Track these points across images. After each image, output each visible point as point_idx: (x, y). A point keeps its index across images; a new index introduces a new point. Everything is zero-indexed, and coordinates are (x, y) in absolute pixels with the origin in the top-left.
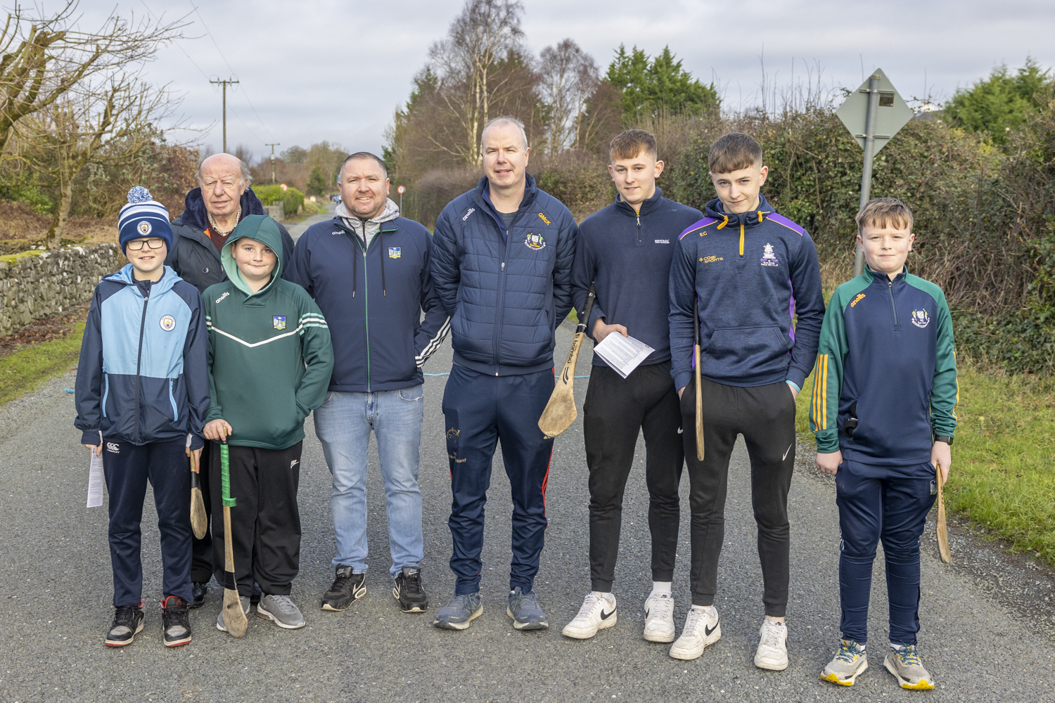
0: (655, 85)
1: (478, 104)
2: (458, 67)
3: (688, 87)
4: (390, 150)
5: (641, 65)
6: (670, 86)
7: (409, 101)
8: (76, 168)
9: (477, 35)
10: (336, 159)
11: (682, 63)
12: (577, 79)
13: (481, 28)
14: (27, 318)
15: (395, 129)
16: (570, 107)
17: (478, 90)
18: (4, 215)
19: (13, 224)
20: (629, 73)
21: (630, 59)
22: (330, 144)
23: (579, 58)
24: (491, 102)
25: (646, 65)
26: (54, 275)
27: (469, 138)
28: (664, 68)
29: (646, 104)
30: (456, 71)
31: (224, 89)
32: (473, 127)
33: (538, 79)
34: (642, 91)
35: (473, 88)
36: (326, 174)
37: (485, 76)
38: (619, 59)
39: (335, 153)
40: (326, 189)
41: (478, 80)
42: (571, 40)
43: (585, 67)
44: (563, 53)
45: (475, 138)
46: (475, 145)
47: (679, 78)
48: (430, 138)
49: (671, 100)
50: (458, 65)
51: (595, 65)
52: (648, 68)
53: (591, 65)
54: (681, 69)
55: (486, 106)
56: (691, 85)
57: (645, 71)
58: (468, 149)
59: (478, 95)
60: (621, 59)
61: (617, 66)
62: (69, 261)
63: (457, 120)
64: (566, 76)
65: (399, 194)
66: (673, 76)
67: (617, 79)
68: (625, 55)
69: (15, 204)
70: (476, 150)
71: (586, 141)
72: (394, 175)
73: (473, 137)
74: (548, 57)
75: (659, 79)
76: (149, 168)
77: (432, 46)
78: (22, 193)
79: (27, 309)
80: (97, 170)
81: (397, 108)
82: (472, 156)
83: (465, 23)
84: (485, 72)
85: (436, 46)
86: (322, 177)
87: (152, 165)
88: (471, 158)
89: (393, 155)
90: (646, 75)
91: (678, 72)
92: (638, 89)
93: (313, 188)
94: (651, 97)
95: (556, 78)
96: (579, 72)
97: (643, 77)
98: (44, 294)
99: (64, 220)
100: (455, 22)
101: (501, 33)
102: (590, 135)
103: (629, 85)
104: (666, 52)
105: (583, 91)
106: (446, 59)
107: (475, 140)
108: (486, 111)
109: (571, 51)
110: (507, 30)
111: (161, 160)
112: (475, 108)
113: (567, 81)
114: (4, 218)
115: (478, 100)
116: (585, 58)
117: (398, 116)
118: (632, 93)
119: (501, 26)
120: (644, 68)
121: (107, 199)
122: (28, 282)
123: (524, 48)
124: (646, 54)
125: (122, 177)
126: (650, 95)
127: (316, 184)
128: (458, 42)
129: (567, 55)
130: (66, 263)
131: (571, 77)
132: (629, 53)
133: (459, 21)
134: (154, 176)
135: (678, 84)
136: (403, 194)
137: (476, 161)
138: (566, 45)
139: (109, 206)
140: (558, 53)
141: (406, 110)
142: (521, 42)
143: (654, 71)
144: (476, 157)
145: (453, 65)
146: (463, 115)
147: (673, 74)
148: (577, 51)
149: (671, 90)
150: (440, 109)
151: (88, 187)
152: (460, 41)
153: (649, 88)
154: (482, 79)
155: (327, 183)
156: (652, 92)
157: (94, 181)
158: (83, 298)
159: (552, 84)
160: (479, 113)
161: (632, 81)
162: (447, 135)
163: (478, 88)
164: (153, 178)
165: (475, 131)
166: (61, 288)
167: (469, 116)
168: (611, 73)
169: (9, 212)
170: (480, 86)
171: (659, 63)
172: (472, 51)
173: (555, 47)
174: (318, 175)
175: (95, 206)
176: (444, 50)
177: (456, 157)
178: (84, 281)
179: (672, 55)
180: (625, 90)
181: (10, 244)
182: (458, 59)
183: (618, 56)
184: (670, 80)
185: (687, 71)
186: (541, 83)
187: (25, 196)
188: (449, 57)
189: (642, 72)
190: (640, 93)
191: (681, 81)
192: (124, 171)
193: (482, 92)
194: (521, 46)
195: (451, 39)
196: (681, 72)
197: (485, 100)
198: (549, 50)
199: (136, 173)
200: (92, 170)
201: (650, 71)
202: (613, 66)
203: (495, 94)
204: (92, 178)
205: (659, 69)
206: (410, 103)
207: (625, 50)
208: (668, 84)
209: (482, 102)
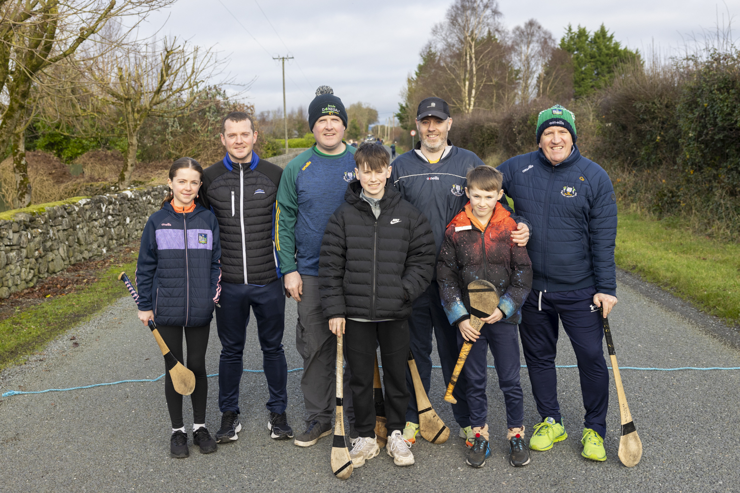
0: (595, 52)
1: (469, 68)
2: (453, 41)
3: (619, 52)
4: (404, 105)
5: (584, 38)
6: (607, 52)
7: (417, 70)
8: (140, 121)
9: (467, 17)
10: (367, 114)
11: (614, 35)
12: (540, 48)
13: (469, 12)
14: (58, 265)
15: (407, 89)
16: (535, 69)
17: (468, 58)
18: (100, 162)
19: (107, 168)
20: (575, 44)
21: (576, 34)
22: (363, 104)
23: (541, 32)
24: (478, 65)
25: (588, 38)
26: (95, 220)
27: (463, 93)
28: (601, 39)
29: (588, 66)
30: (452, 45)
31: (283, 63)
32: (465, 85)
33: (511, 49)
34: (585, 56)
35: (464, 57)
36: (361, 124)
37: (473, 47)
38: (567, 34)
39: (366, 110)
40: (361, 134)
41: (468, 50)
42: (534, 20)
43: (545, 39)
44: (529, 30)
45: (467, 93)
46: (467, 98)
47: (612, 46)
48: (434, 94)
49: (607, 61)
50: (453, 39)
51: (553, 38)
52: (589, 39)
53: (550, 38)
54: (613, 39)
55: (474, 69)
56: (621, 50)
57: (587, 42)
58: (462, 101)
59: (468, 62)
60: (569, 34)
61: (566, 40)
62: (115, 204)
63: (453, 80)
64: (531, 46)
65: (412, 136)
66: (608, 45)
67: (567, 48)
68: (572, 31)
69: (109, 152)
70: (467, 102)
71: (548, 93)
72: (407, 123)
73: (465, 93)
74: (518, 33)
75: (598, 47)
76: (213, 121)
77: (433, 26)
78: (117, 143)
79: (59, 256)
80: (174, 123)
81: (409, 75)
82: (465, 106)
83: (458, 8)
84: (473, 44)
85: (436, 27)
86: (358, 126)
87: (216, 118)
88: (464, 108)
89: (406, 109)
90: (588, 44)
91: (611, 42)
92: (582, 55)
93: (351, 134)
94: (592, 60)
95: (524, 48)
96: (541, 43)
97: (586, 46)
98: (81, 239)
99: (132, 165)
100: (450, 8)
101: (484, 15)
102: (550, 88)
103: (576, 52)
104: (603, 28)
105: (544, 57)
106: (444, 36)
107: (467, 95)
108: (475, 73)
109: (534, 29)
110: (488, 12)
111: (223, 114)
112: (466, 71)
113: (532, 50)
114: (100, 164)
115: (468, 65)
116: (545, 33)
117: (410, 81)
118: (577, 58)
119: (484, 9)
120: (586, 40)
121: (183, 146)
122: (58, 231)
123: (502, 25)
124: (588, 30)
125: (193, 128)
126: (592, 58)
127: (354, 131)
128: (452, 23)
129: (532, 31)
130: (111, 207)
131: (535, 47)
132: (575, 30)
133: (453, 7)
134: (218, 126)
135: (612, 50)
136: (415, 136)
137: (468, 110)
138: (531, 24)
139: (184, 151)
140: (525, 30)
141: (415, 77)
142: (500, 20)
143: (594, 41)
144: (468, 107)
145: (449, 40)
146: (458, 76)
147: (608, 43)
148: (539, 27)
149: (607, 55)
150: (440, 72)
151: (167, 137)
152: (453, 21)
153: (590, 54)
154: (471, 49)
155: (361, 131)
156: (592, 57)
157: (171, 132)
158: (133, 236)
159: (521, 53)
160: (470, 74)
161: (577, 50)
162: (446, 92)
163: (468, 56)
164: (218, 128)
165: (467, 88)
166: (104, 231)
167: (462, 77)
168: (563, 44)
169: (104, 158)
170: (470, 54)
171: (597, 36)
172: (463, 29)
173: (523, 26)
174: (355, 125)
175: (174, 152)
176: (442, 29)
177: (453, 107)
178: (133, 222)
179: (606, 29)
180: (572, 56)
181: (94, 186)
182: (453, 35)
183: (567, 32)
184: (606, 47)
185: (618, 41)
186: (513, 52)
187: (119, 146)
188: (446, 34)
189: (585, 43)
190: (583, 58)
191: (614, 48)
192: (195, 123)
193: (471, 59)
194: (499, 23)
195: (448, 20)
196: (614, 42)
197: (474, 65)
198: (518, 28)
199: (204, 124)
200: (170, 124)
201: (591, 42)
202: (563, 39)
203: (481, 59)
204: (170, 129)
205: (598, 40)
206: (418, 72)
207: (572, 27)
208: (605, 51)
209: (472, 66)
